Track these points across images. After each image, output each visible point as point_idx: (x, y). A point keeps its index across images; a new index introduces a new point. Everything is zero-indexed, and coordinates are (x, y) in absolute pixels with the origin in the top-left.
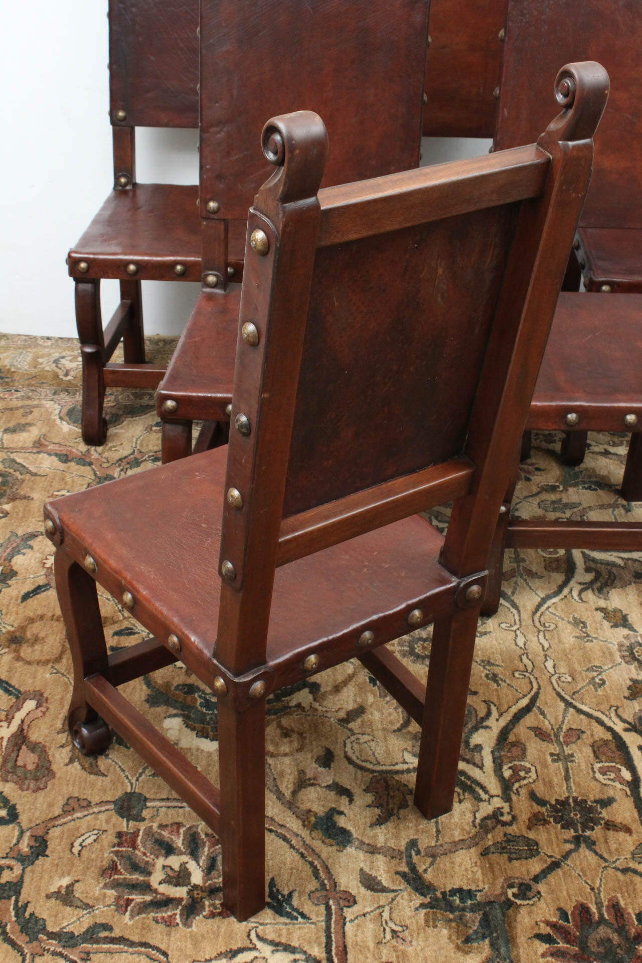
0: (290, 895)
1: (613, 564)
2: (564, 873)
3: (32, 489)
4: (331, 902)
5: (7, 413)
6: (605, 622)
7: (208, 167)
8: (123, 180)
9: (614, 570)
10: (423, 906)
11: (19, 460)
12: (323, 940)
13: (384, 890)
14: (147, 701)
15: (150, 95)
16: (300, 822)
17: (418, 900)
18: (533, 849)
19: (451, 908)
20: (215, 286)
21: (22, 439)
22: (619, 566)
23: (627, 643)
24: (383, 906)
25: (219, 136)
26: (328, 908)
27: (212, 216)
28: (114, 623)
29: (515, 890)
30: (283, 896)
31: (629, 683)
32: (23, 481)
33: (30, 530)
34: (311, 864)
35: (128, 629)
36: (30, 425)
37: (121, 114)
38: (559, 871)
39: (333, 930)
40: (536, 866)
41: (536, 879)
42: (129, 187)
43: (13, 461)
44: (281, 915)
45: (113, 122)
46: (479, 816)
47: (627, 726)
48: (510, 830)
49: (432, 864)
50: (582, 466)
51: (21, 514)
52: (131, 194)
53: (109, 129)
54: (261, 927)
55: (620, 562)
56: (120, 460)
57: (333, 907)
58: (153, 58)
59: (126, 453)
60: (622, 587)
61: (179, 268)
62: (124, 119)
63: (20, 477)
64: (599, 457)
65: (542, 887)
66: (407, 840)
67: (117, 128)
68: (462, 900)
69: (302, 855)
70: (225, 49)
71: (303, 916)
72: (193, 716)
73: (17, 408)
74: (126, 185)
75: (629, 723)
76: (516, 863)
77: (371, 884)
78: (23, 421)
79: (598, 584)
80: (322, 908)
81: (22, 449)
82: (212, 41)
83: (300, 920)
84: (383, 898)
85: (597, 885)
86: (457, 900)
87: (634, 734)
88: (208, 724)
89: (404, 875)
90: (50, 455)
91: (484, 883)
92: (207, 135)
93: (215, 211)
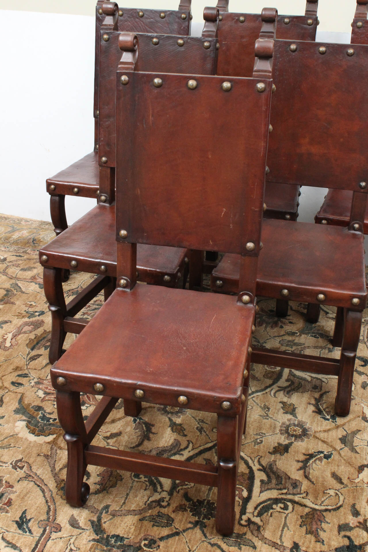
0: (30, 520)
1: (305, 380)
2: (179, 539)
3: (18, 299)
4: (48, 528)
5: (27, 261)
6: (281, 409)
7: (102, 139)
9: (303, 383)
10: (94, 540)
11: (19, 285)
12: (33, 546)
13: (79, 528)
14: (15, 411)
16: (56, 485)
17: (94, 536)
18: (169, 522)
19: (108, 543)
20: (105, 201)
21: (27, 274)
22: (307, 381)
23: (288, 423)
24: (73, 536)
25: (107, 123)
26: (45, 531)
27: (104, 165)
28: (21, 370)
29: (146, 542)
30: (26, 519)
31: (276, 445)
32: (16, 295)
33: (6, 319)
34: (49, 506)
35: (25, 374)
36: (34, 268)
37: (99, 112)
38: (177, 538)
39: (41, 542)
40: (165, 532)
41: (161, 539)
43: (17, 285)
44: (20, 529)
45: (95, 116)
46: (151, 499)
47: (261, 467)
48: (163, 510)
49: (111, 519)
50: (318, 324)
51: (6, 311)
53: (93, 119)
54: (7, 533)
55: (309, 379)
56: (69, 291)
57: (47, 531)
59: (74, 287)
60: (302, 392)
62: (99, 115)
63: (15, 292)
64: (330, 320)
65: (162, 544)
66: (105, 505)
67: (97, 119)
68: (116, 541)
69: (47, 502)
71: (30, 531)
72: (32, 422)
73: (33, 259)
75: (263, 466)
76: (155, 528)
77: (74, 523)
78: (32, 266)
79: (289, 389)
80: (41, 530)
81: (25, 280)
83: (28, 533)
84: (76, 531)
85: (194, 549)
86: (113, 541)
87: (262, 473)
88: (38, 427)
89: (92, 522)
90: (36, 284)
91: (132, 534)
92: (102, 122)
93: (106, 162)
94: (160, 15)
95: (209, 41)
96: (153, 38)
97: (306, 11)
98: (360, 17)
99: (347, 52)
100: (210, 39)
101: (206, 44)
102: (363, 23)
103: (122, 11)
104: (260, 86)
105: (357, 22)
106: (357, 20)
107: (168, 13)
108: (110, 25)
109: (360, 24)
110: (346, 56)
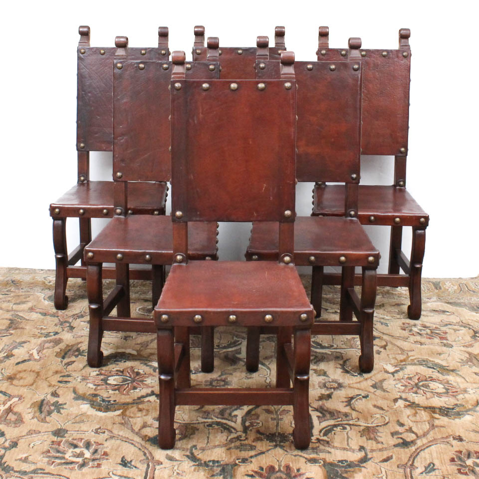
0: (131, 461)
1: (326, 353)
2: (266, 456)
3: (26, 325)
4: (150, 463)
5: (17, 297)
6: (314, 374)
7: (116, 156)
8: (82, 178)
9: (325, 356)
10: (194, 465)
11: (20, 315)
12: (144, 475)
13: (176, 460)
14: (74, 399)
15: (97, 135)
16: (141, 439)
17: (192, 463)
18: (252, 448)
19: (207, 466)
20: (120, 214)
21: (23, 307)
22: (329, 354)
23: (324, 382)
24: (175, 466)
25: (122, 141)
26: (148, 465)
27: (119, 180)
28: (61, 373)
29: (240, 460)
30: (128, 462)
31: (320, 395)
32: (21, 322)
33: (23, 340)
34: (143, 451)
35: (68, 375)
36: (28, 301)
37: (82, 145)
38: (264, 455)
39: (149, 472)
40: (253, 453)
41: (251, 457)
42: (85, 182)
43: (17, 315)
44: (126, 467)
45: (78, 149)
46: (229, 438)
47: (313, 409)
48: (243, 442)
49: (202, 452)
50: (321, 318)
51: (19, 334)
52: (86, 185)
54: (115, 471)
55: (330, 353)
56: (74, 315)
57: (151, 465)
58: (98, 117)
59: (76, 313)
60: (327, 362)
61: (105, 211)
62: (84, 147)
63: (20, 321)
64: (331, 314)
65: (253, 460)
66: (192, 445)
67: (80, 152)
68: (213, 463)
69: (140, 449)
70: (125, 101)
71: (136, 467)
72: (95, 404)
73: (22, 295)
74: (84, 180)
75: (314, 408)
76: (243, 452)
77: (171, 459)
78: (24, 300)
79: (315, 360)
80: (146, 466)
81: (23, 311)
82: (119, 97)
83: (134, 468)
84: (175, 463)
85: (281, 459)
86: (211, 464)
87: (316, 412)
88: (103, 407)
89: (187, 456)
90: (37, 313)
91: (225, 458)
92: (116, 141)
93: (120, 177)
94: (141, 52)
95: (214, 65)
96: (163, 64)
97: (276, 43)
98: (323, 46)
99: (330, 68)
100: (214, 63)
101: (211, 67)
102: (326, 51)
103: (104, 50)
104: (288, 85)
105: (321, 51)
106: (320, 49)
107: (149, 50)
108: (122, 55)
109: (324, 52)
110: (330, 71)
